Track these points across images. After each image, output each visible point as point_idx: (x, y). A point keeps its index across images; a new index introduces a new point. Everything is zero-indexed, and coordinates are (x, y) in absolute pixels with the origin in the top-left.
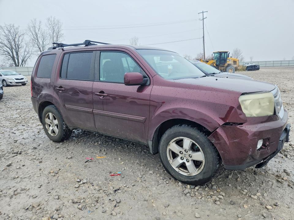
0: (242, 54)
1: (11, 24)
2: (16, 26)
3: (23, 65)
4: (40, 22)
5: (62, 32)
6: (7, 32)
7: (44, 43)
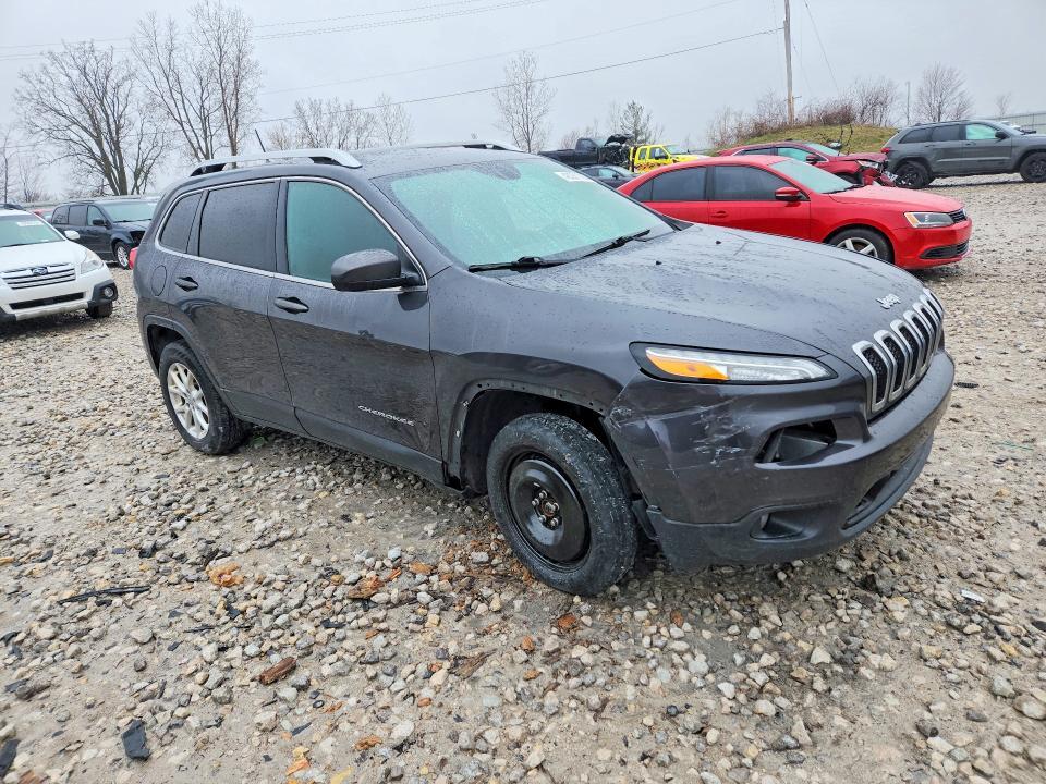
0: (961, 89)
1: (84, 43)
2: (101, 47)
3: (138, 189)
4: (171, 25)
5: (252, 57)
6: (75, 74)
7: (206, 104)
